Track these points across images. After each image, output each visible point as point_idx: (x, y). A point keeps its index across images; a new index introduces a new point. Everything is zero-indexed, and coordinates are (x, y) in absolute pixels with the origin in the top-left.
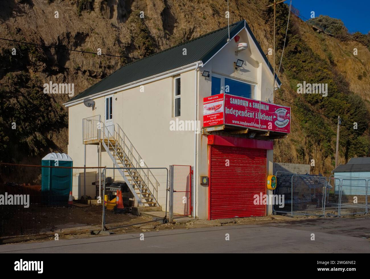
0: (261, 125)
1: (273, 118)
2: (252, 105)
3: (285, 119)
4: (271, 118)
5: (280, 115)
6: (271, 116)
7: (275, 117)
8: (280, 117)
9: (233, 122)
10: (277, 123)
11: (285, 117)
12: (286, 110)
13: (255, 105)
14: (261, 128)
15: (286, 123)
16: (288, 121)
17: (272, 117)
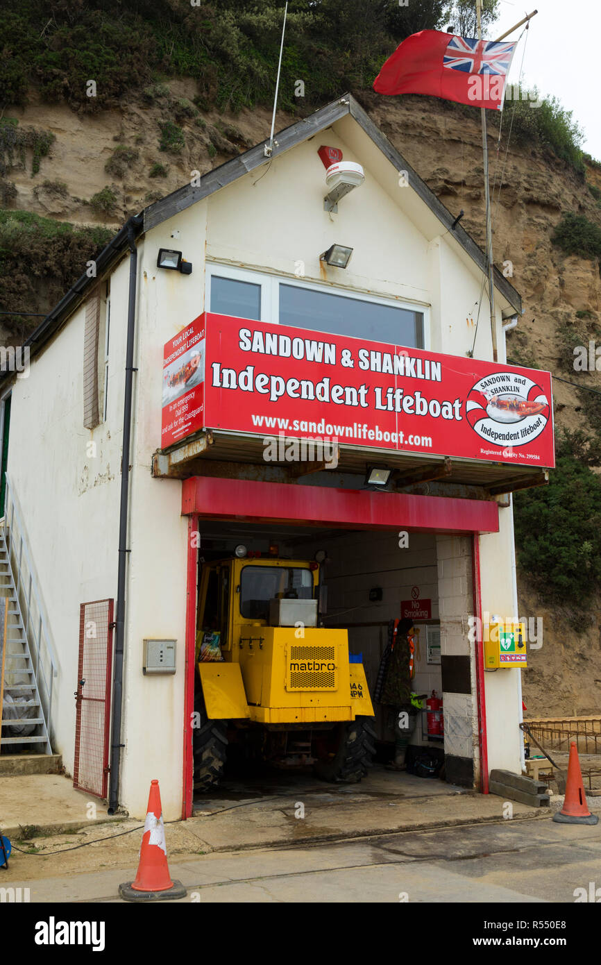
0: (402, 435)
1: (463, 409)
2: (355, 358)
3: (524, 416)
4: (453, 408)
5: (498, 400)
6: (452, 403)
7: (472, 405)
8: (501, 405)
9: (257, 420)
10: (484, 429)
11: (527, 407)
12: (527, 380)
13: (369, 358)
14: (402, 446)
15: (533, 428)
16: (539, 422)
17: (457, 405)
